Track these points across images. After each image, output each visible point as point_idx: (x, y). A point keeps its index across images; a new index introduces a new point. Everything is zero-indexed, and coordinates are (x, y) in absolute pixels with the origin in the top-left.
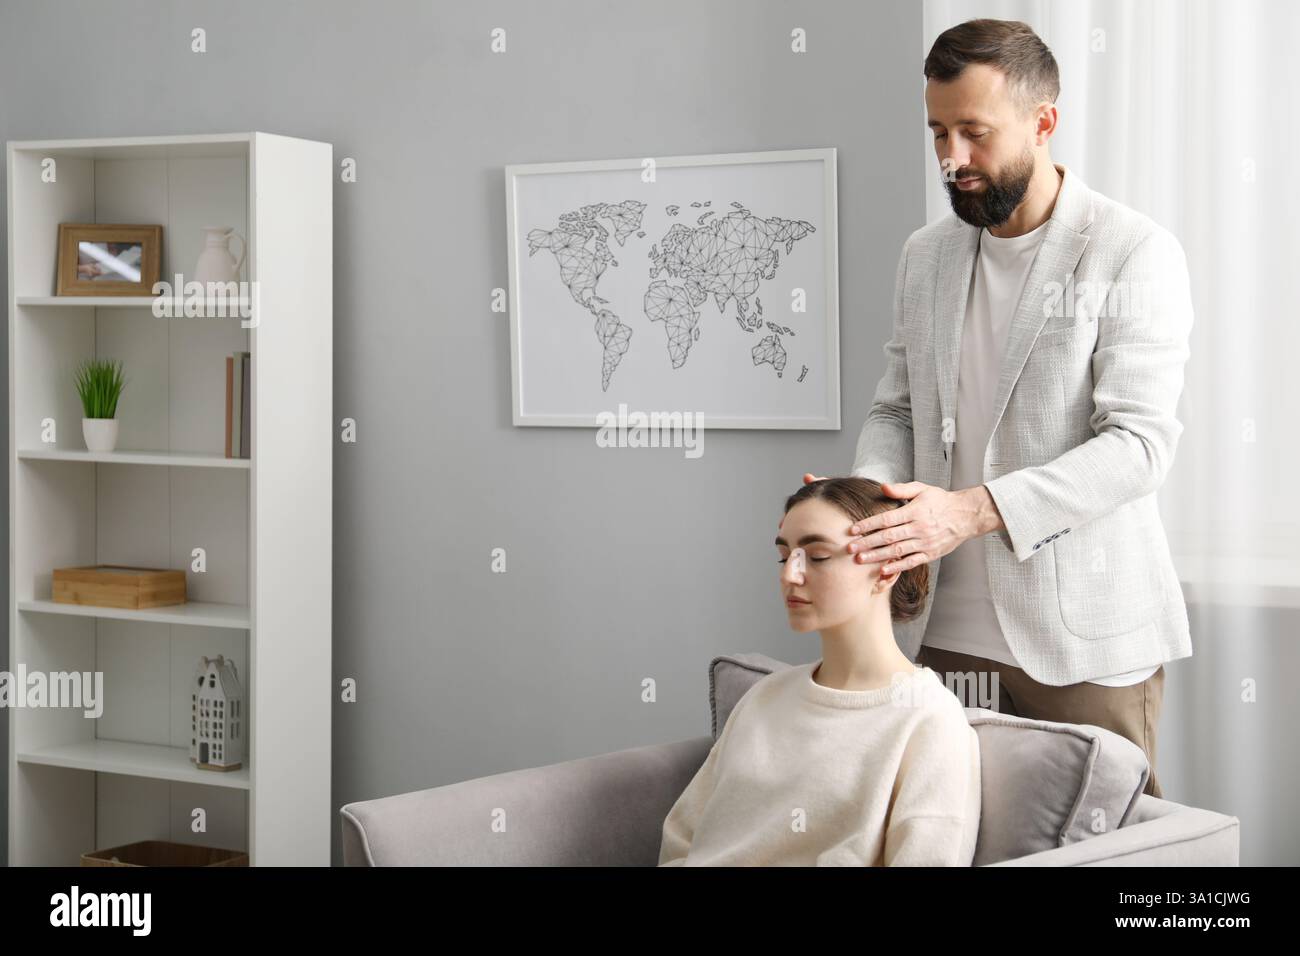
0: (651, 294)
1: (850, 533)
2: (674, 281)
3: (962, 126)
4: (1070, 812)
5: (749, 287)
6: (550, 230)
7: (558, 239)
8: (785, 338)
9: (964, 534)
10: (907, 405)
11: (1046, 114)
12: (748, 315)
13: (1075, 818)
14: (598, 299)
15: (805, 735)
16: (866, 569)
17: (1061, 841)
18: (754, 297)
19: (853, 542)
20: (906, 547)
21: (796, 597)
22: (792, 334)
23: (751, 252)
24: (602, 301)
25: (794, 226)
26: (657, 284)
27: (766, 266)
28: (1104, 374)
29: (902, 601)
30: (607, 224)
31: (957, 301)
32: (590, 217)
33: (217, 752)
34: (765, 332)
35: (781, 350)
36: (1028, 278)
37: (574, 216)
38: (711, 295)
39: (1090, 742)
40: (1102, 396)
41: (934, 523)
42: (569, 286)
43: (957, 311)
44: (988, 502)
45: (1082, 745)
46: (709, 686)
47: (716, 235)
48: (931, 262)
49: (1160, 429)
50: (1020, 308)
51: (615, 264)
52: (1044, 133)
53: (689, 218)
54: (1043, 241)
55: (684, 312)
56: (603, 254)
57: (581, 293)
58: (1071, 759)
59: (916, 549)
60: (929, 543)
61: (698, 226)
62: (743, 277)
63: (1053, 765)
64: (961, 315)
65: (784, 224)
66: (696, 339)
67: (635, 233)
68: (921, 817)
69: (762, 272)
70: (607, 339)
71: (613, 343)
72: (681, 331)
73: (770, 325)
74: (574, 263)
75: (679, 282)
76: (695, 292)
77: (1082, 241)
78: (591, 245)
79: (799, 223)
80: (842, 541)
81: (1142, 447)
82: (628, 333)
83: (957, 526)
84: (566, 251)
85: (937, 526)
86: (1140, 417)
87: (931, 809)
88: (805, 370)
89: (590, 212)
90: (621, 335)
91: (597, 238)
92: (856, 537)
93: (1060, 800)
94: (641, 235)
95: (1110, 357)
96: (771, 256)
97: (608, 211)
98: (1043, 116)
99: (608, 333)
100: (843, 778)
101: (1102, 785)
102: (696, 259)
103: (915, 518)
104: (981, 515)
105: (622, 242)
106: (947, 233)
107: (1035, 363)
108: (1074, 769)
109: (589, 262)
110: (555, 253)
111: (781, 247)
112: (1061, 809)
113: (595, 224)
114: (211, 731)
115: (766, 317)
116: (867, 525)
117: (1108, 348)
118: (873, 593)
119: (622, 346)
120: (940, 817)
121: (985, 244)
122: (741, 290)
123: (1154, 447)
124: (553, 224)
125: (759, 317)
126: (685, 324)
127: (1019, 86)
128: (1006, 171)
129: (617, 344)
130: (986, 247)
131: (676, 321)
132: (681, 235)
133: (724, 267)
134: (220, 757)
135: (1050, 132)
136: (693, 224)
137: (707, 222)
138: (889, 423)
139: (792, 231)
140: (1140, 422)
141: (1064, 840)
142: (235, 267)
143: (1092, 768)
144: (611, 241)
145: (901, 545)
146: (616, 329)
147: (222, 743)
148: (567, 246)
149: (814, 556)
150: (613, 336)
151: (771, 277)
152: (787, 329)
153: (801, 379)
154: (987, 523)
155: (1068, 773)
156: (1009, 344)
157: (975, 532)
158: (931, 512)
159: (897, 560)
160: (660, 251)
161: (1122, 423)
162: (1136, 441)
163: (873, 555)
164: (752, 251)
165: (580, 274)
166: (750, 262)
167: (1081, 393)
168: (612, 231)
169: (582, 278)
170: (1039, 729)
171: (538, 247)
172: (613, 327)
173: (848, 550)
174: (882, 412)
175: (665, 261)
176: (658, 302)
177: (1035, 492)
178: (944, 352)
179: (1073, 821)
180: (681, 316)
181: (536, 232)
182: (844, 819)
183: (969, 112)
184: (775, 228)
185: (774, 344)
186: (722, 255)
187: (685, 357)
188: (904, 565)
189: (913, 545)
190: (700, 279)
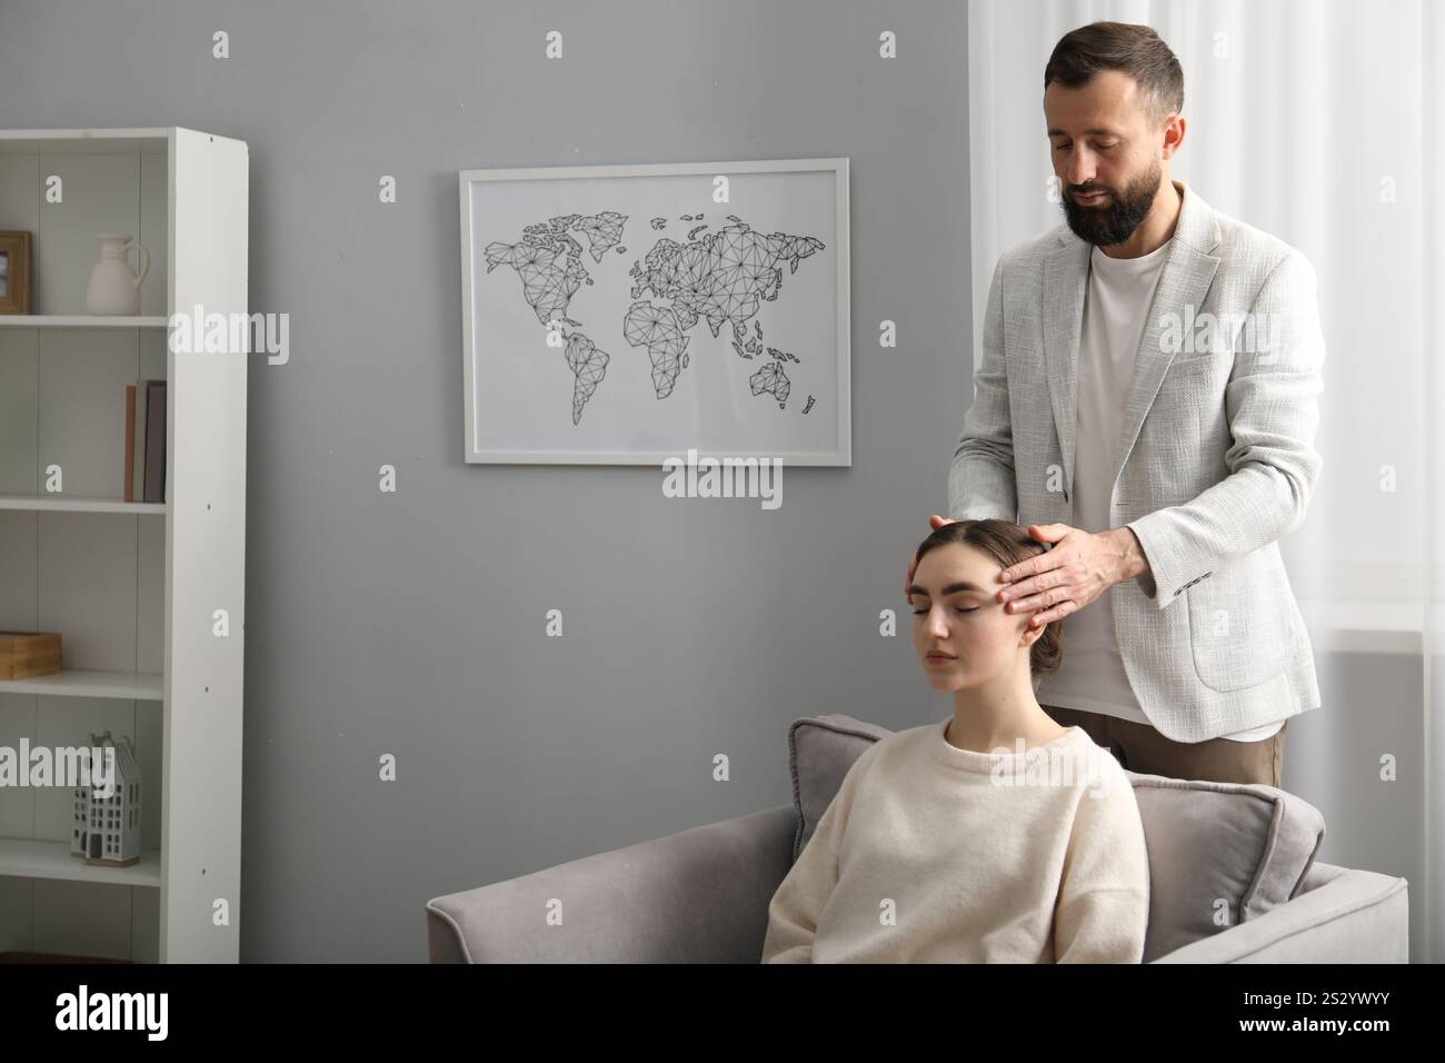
0: (632, 316)
1: (999, 580)
2: (658, 302)
3: (1089, 137)
4: (1253, 878)
5: (748, 309)
6: (512, 244)
7: (521, 254)
8: (788, 366)
9: (1110, 580)
10: (1006, 441)
11: (1174, 126)
12: (746, 339)
13: (1259, 886)
14: (568, 321)
15: (951, 805)
16: (1015, 620)
17: (1244, 912)
18: (753, 320)
19: (1003, 590)
20: (1056, 595)
21: (940, 652)
22: (797, 361)
23: (750, 271)
24: (573, 323)
25: (800, 242)
26: (639, 305)
27: (768, 286)
28: (1243, 406)
29: (1044, 653)
30: (581, 238)
31: (1070, 327)
32: (560, 230)
33: (113, 844)
34: (766, 358)
35: (783, 379)
36: (1152, 303)
37: (541, 228)
38: (702, 318)
39: (1273, 803)
40: (1241, 430)
41: (1082, 568)
42: (535, 307)
43: (1071, 339)
44: (1133, 544)
45: (1264, 806)
46: (789, 753)
47: (709, 251)
48: (1035, 284)
49: (1304, 465)
50: (1147, 334)
51: (590, 282)
52: (1171, 146)
53: (679, 233)
54: (1167, 262)
55: (671, 336)
56: (576, 271)
57: (549, 314)
58: (1253, 822)
59: (1066, 596)
60: (1078, 591)
61: (687, 242)
62: (740, 298)
63: (1234, 830)
64: (1077, 342)
65: (788, 240)
66: (685, 367)
67: (613, 249)
68: (1100, 891)
69: (763, 293)
70: (579, 367)
71: (586, 369)
72: (668, 358)
73: (772, 352)
74: (540, 281)
75: (666, 303)
76: (685, 314)
77: (1211, 264)
78: (561, 261)
79: (806, 240)
80: (992, 589)
81: (1288, 485)
82: (604, 359)
83: (1105, 572)
84: (531, 267)
85: (1086, 572)
86: (1285, 452)
87: (1110, 882)
88: (811, 401)
89: (561, 224)
90: (596, 362)
91: (568, 254)
92: (1005, 585)
93: (1241, 866)
94: (622, 251)
95: (1249, 388)
96: (773, 275)
97: (582, 223)
98: (1170, 128)
99: (581, 359)
100: (1008, 851)
101: (1286, 849)
102: (686, 277)
103: (1066, 563)
104: (1127, 558)
105: (598, 258)
106: (1050, 253)
107: (1167, 394)
108: (1256, 832)
109: (559, 280)
110: (518, 269)
111: (785, 265)
112: (1244, 876)
113: (566, 238)
114: (105, 819)
115: (766, 343)
116: (1018, 572)
117: (1248, 377)
118: (1019, 645)
119: (597, 374)
120: (1119, 890)
121: (1097, 263)
122: (738, 313)
123: (1299, 484)
124: (516, 237)
125: (759, 342)
126: (671, 350)
127: (1152, 95)
128: (1134, 185)
129: (591, 372)
130: (1100, 270)
131: (662, 347)
132: (668, 250)
133: (718, 286)
134: (117, 851)
135: (1176, 146)
136: (684, 240)
137: (699, 236)
138: (983, 459)
139: (796, 249)
140: (1285, 458)
141: (1247, 910)
142: (136, 282)
143: (1277, 831)
144: (585, 258)
145: (1053, 593)
146: (590, 356)
147: (120, 833)
148: (532, 262)
149: (961, 607)
150: (586, 362)
151: (774, 297)
152: (791, 356)
153: (806, 411)
154: (1133, 568)
155: (1251, 837)
156: (1136, 373)
157: (1120, 578)
158: (1080, 556)
159: (1044, 610)
160: (644, 268)
161: (1267, 458)
162: (1281, 478)
163: (1023, 604)
164: (751, 269)
165: (547, 293)
166: (749, 282)
167: (1217, 425)
168: (586, 245)
169: (551, 297)
170: (1208, 789)
171: (498, 263)
172: (587, 353)
173: (998, 599)
174: (974, 448)
175: (649, 279)
176: (640, 325)
177: (1183, 534)
178: (1060, 382)
179: (1256, 890)
180: (667, 341)
181: (495, 246)
182: (1012, 896)
183: (1100, 120)
184: (778, 244)
185: (776, 372)
186: (717, 274)
187: (672, 387)
188: (1052, 615)
189: (1063, 593)
190: (689, 300)
